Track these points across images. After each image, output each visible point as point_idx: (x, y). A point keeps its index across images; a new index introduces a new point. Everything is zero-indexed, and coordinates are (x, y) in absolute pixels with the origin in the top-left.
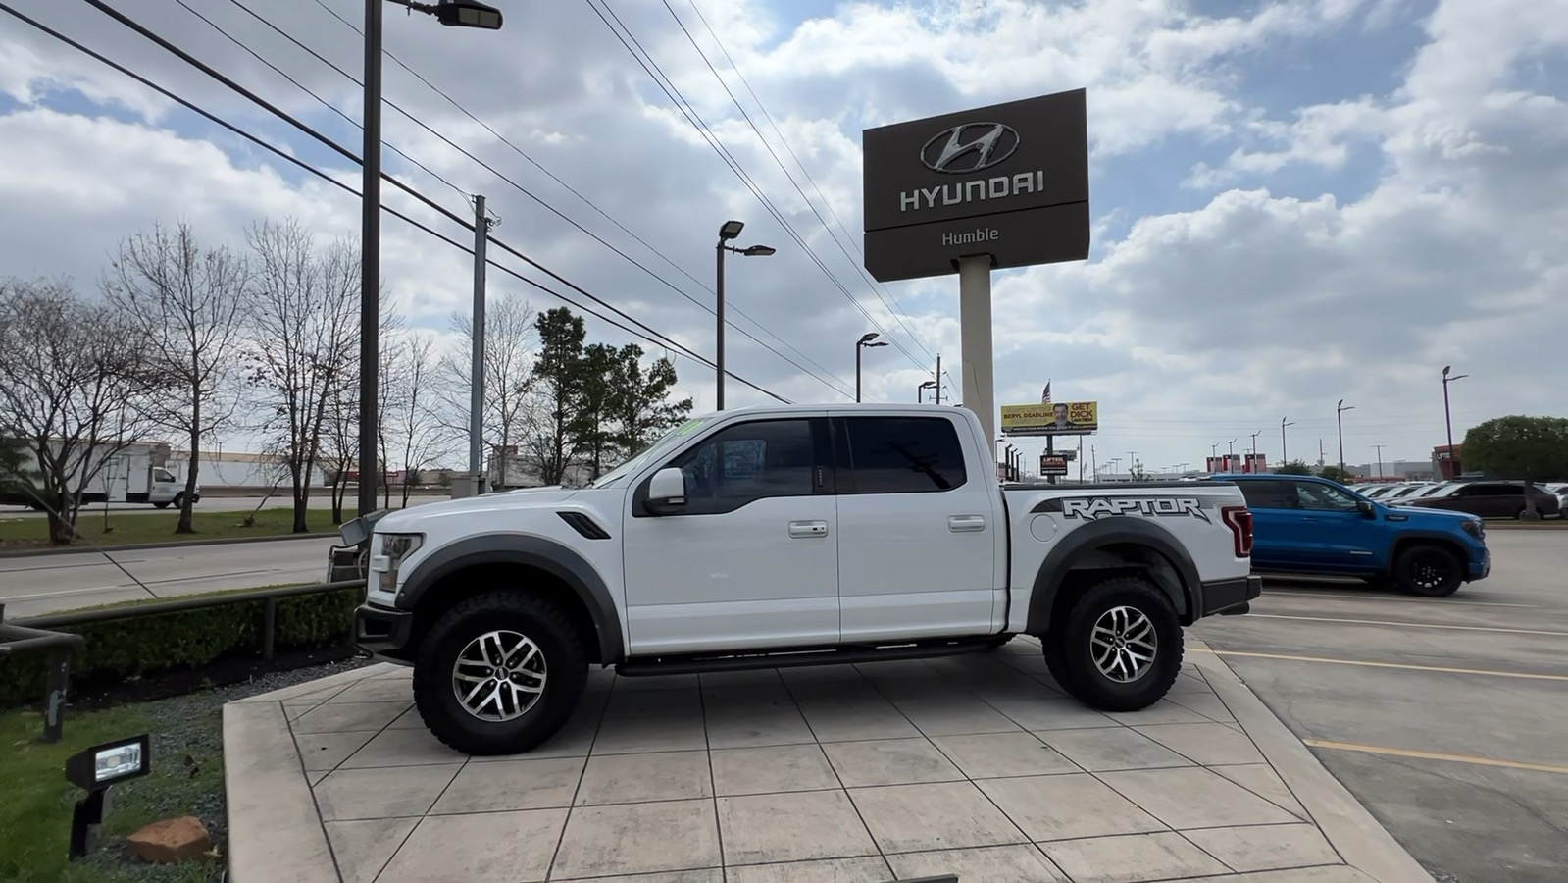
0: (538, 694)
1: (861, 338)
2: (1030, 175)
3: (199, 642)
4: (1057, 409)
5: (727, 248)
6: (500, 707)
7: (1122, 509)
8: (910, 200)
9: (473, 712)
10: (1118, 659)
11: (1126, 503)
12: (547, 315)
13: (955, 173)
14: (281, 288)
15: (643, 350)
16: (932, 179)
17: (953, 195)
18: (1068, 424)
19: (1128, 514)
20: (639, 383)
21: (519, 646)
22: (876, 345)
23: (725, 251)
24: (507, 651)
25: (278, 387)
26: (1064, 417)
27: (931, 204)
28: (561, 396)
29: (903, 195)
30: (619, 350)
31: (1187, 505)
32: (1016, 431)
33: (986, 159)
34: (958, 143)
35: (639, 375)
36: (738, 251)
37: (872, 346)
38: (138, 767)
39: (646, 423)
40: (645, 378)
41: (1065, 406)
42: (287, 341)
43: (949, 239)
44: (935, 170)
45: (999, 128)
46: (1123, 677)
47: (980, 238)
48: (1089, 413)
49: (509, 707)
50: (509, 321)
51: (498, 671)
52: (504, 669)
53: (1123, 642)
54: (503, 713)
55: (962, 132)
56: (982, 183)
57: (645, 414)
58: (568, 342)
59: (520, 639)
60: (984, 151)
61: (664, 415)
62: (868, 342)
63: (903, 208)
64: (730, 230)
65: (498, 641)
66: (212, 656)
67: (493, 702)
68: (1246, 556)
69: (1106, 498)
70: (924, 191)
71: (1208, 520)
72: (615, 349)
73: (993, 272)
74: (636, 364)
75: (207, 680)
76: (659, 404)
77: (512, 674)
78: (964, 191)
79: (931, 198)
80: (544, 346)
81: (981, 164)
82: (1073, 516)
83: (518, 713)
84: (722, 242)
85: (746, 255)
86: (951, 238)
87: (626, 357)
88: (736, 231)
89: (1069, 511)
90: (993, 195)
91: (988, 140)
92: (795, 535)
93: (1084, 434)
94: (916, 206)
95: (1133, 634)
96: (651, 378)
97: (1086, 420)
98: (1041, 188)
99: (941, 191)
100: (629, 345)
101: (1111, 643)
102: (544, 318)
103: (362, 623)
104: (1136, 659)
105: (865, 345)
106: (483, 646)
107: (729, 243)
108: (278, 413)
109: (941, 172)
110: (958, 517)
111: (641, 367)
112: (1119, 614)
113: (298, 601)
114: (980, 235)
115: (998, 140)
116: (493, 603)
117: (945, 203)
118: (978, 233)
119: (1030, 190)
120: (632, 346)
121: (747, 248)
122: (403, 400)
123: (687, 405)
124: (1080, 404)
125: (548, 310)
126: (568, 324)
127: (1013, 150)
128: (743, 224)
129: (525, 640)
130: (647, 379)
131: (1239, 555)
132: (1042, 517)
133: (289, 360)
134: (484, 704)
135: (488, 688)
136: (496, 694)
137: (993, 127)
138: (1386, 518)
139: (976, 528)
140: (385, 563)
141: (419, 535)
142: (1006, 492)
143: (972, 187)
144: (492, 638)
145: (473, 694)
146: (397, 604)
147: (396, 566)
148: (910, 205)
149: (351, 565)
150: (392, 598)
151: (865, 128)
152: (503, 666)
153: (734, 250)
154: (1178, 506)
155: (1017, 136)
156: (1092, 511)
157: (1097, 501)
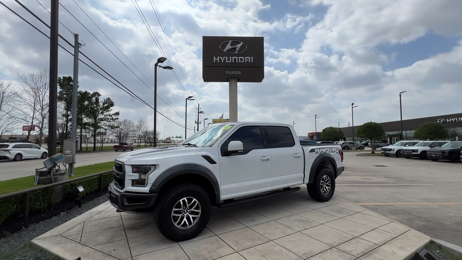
0: (198, 217)
1: (188, 97)
2: (249, 58)
4: (227, 120)
6: (187, 223)
7: (325, 151)
8: (216, 59)
9: (179, 227)
10: (325, 189)
12: (62, 78)
13: (229, 54)
15: (101, 94)
16: (223, 54)
17: (229, 60)
20: (98, 106)
21: (193, 202)
22: (191, 100)
23: (157, 66)
24: (189, 204)
27: (223, 62)
28: (67, 109)
29: (215, 57)
30: (91, 93)
31: (335, 150)
33: (238, 51)
34: (231, 45)
35: (99, 103)
36: (161, 67)
37: (190, 100)
39: (102, 120)
40: (101, 104)
43: (227, 72)
44: (224, 52)
45: (242, 43)
46: (326, 193)
49: (190, 223)
51: (185, 211)
52: (186, 210)
53: (325, 184)
54: (188, 226)
55: (232, 42)
56: (237, 58)
57: (101, 116)
58: (71, 89)
59: (193, 199)
60: (237, 49)
61: (108, 117)
63: (215, 62)
64: (161, 60)
65: (186, 201)
66: (3, 221)
67: (185, 222)
70: (221, 57)
71: (338, 153)
73: (238, 83)
74: (98, 99)
76: (107, 113)
77: (189, 212)
78: (232, 59)
79: (222, 60)
80: (61, 90)
81: (236, 52)
83: (193, 225)
84: (157, 63)
85: (163, 68)
86: (228, 72)
87: (94, 96)
88: (163, 61)
90: (240, 61)
91: (239, 46)
92: (263, 160)
94: (218, 62)
95: (327, 182)
96: (104, 104)
98: (252, 61)
99: (225, 58)
100: (95, 92)
101: (323, 185)
102: (61, 80)
103: (125, 199)
104: (328, 188)
105: (188, 99)
106: (182, 203)
107: (159, 64)
109: (226, 53)
110: (295, 154)
111: (100, 101)
112: (325, 177)
115: (241, 46)
116: (185, 188)
117: (227, 62)
118: (235, 72)
119: (249, 62)
120: (96, 93)
121: (164, 66)
123: (117, 114)
125: (63, 76)
126: (71, 83)
127: (244, 51)
128: (166, 59)
129: (195, 200)
131: (342, 161)
132: (311, 153)
134: (182, 223)
135: (182, 218)
136: (185, 219)
137: (240, 43)
139: (299, 157)
140: (136, 176)
141: (154, 165)
142: (303, 147)
143: (234, 58)
144: (184, 200)
145: (178, 221)
146: (151, 191)
147: (143, 177)
148: (216, 61)
149: (47, 176)
150: (146, 189)
151: (203, 36)
152: (187, 209)
153: (160, 66)
154: (333, 150)
155: (246, 47)
156: (320, 152)
157: (321, 149)
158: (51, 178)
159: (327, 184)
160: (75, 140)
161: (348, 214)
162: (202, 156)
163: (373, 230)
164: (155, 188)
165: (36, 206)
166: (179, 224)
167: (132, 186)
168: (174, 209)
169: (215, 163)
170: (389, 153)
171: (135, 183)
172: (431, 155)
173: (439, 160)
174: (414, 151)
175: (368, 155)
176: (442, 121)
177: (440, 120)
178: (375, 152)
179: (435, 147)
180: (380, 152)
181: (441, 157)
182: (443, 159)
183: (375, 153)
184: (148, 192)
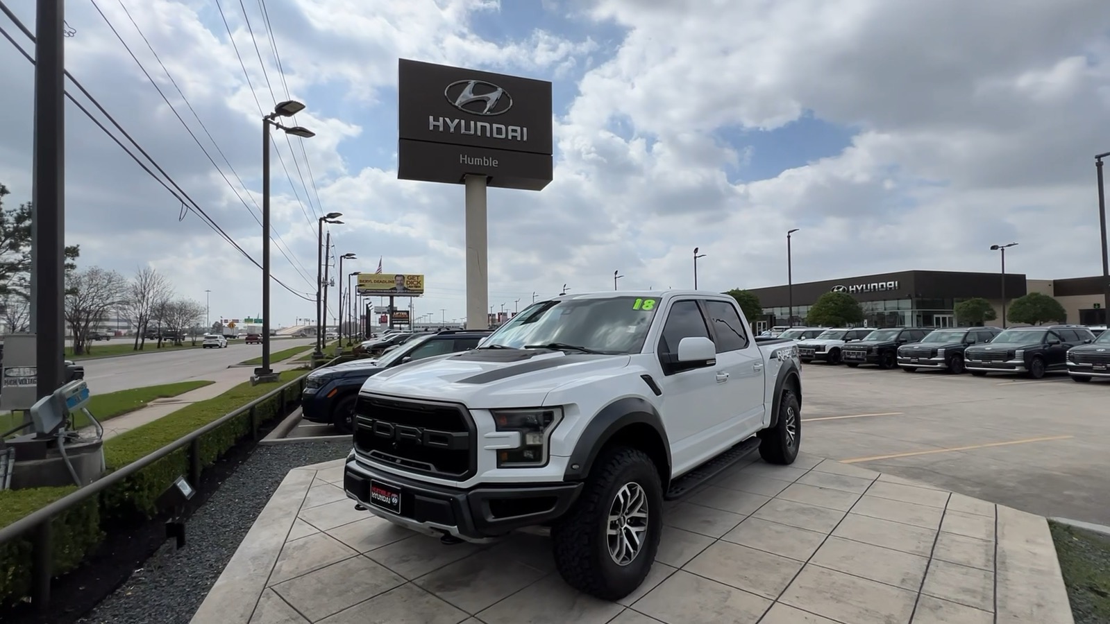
0: (646, 528)
2: (518, 129)
4: (397, 278)
5: (274, 123)
6: (632, 552)
7: (788, 354)
8: (436, 123)
9: (620, 562)
11: (788, 352)
13: (468, 113)
16: (455, 113)
17: (468, 127)
18: (405, 289)
21: (637, 494)
22: (334, 222)
23: (272, 126)
26: (402, 284)
27: (452, 130)
29: (431, 118)
32: (368, 292)
33: (491, 109)
34: (473, 92)
36: (282, 127)
37: (330, 222)
41: (403, 276)
43: (464, 159)
44: (456, 107)
45: (500, 91)
46: (790, 445)
47: (486, 163)
48: (419, 283)
49: (635, 547)
51: (621, 519)
55: (476, 85)
56: (488, 125)
59: (636, 487)
60: (489, 104)
62: (330, 220)
63: (431, 128)
64: (287, 109)
65: (628, 492)
70: (447, 120)
73: (489, 189)
77: (627, 519)
78: (477, 127)
79: (452, 126)
81: (487, 112)
82: (780, 359)
84: (273, 116)
85: (287, 133)
86: (466, 159)
88: (292, 111)
90: (495, 135)
91: (494, 96)
93: (414, 296)
94: (441, 129)
97: (416, 287)
98: (525, 139)
99: (459, 123)
105: (326, 221)
106: (621, 499)
107: (279, 119)
109: (460, 109)
115: (498, 99)
117: (462, 133)
118: (485, 160)
119: (519, 139)
121: (291, 127)
124: (413, 276)
127: (506, 110)
128: (303, 107)
129: (639, 488)
134: (624, 552)
137: (496, 89)
139: (759, 370)
140: (511, 440)
141: (561, 407)
142: (760, 347)
143: (481, 126)
144: (625, 490)
145: (617, 547)
146: (569, 478)
147: (531, 440)
148: (436, 127)
149: (45, 458)
151: (400, 58)
152: (624, 514)
153: (278, 126)
155: (511, 101)
156: (783, 357)
157: (783, 351)
158: (63, 461)
162: (641, 376)
164: (579, 467)
166: (619, 555)
167: (498, 467)
168: (611, 520)
169: (660, 393)
171: (506, 458)
172: (848, 356)
173: (859, 365)
174: (818, 348)
176: (841, 290)
177: (838, 288)
179: (853, 341)
181: (866, 359)
182: (868, 362)
184: (561, 480)
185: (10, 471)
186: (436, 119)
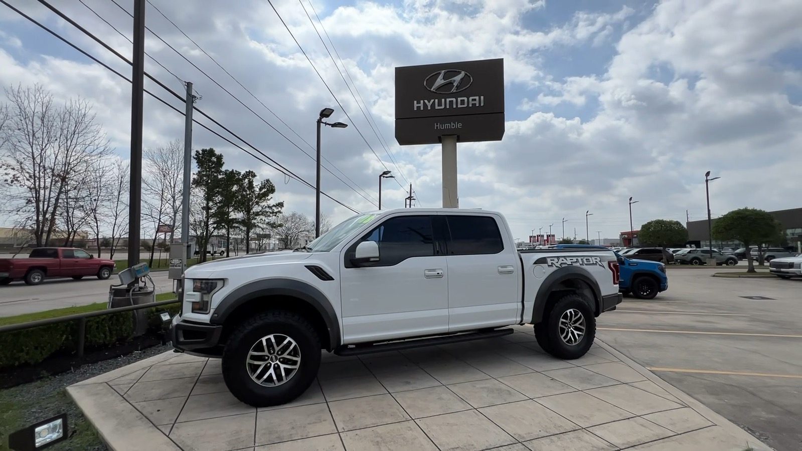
0: (296, 369)
1: (382, 173)
2: (477, 98)
3: (36, 348)
5: (323, 123)
6: (275, 378)
7: (571, 262)
8: (419, 105)
9: (259, 382)
10: (570, 334)
11: (572, 260)
12: (201, 152)
13: (440, 93)
14: (30, 127)
15: (256, 174)
16: (430, 95)
17: (440, 104)
19: (574, 264)
20: (253, 192)
21: (285, 342)
22: (389, 177)
23: (321, 124)
24: (278, 346)
25: (26, 187)
27: (429, 108)
28: (208, 198)
29: (415, 102)
30: (242, 173)
31: (596, 260)
33: (456, 88)
34: (443, 79)
35: (253, 188)
36: (328, 124)
37: (387, 177)
38: (61, 435)
39: (257, 214)
42: (34, 159)
44: (430, 91)
45: (463, 74)
46: (572, 342)
47: (453, 127)
49: (279, 378)
50: (178, 154)
51: (272, 357)
52: (275, 356)
53: (571, 326)
54: (276, 382)
55: (445, 73)
56: (454, 100)
57: (256, 209)
58: (214, 168)
59: (285, 338)
60: (455, 84)
61: (267, 210)
62: (385, 176)
63: (415, 109)
64: (326, 113)
65: (273, 340)
66: (45, 357)
67: (270, 376)
68: (617, 284)
69: (564, 257)
70: (426, 101)
71: (604, 267)
72: (240, 173)
73: (457, 144)
74: (252, 182)
75: (44, 372)
76: (264, 204)
77: (280, 359)
78: (446, 103)
79: (429, 105)
80: (199, 170)
81: (454, 90)
82: (551, 266)
83: (285, 381)
84: (320, 119)
85: (332, 127)
86: (439, 126)
87: (246, 178)
88: (328, 114)
89: (550, 263)
90: (459, 106)
91: (458, 78)
92: (428, 277)
94: (422, 109)
95: (575, 322)
96: (261, 189)
98: (482, 105)
99: (434, 101)
100: (248, 171)
101: (566, 327)
102: (199, 154)
103: (181, 333)
104: (577, 334)
106: (264, 343)
107: (324, 120)
108: (27, 203)
109: (433, 92)
110: (502, 267)
111: (255, 184)
112: (570, 312)
113: (98, 320)
114: (453, 125)
115: (462, 79)
116: (271, 318)
117: (436, 108)
118: (452, 124)
119: (477, 105)
120: (250, 172)
121: (333, 123)
122: (111, 197)
123: (281, 205)
125: (202, 149)
126: (213, 158)
127: (469, 85)
128: (333, 110)
129: (289, 339)
130: (258, 190)
131: (615, 283)
132: (538, 266)
133: (35, 170)
134: (265, 377)
135: (266, 369)
136: (271, 371)
137: (460, 73)
138: (629, 264)
139: (510, 272)
140: (198, 297)
141: (223, 280)
142: (521, 254)
143: (450, 101)
144: (270, 339)
145: (259, 371)
146: (213, 321)
147: (205, 299)
148: (419, 108)
149: (124, 296)
150: (205, 318)
151: (397, 67)
152: (275, 354)
153: (326, 124)
154: (592, 260)
155: (471, 78)
156: (559, 263)
157: (561, 259)
158: (129, 299)
159: (577, 325)
160: (186, 245)
161: (601, 385)
162: (305, 266)
163: (629, 419)
164: (218, 316)
165: (97, 339)
166: (259, 377)
167: (193, 312)
168: (252, 353)
169: (332, 279)
170: (788, 273)
171: (195, 307)
175: (740, 275)
178: (755, 270)
180: (768, 271)
183: (755, 272)
184: (208, 322)
185: (111, 300)
186: (418, 102)
